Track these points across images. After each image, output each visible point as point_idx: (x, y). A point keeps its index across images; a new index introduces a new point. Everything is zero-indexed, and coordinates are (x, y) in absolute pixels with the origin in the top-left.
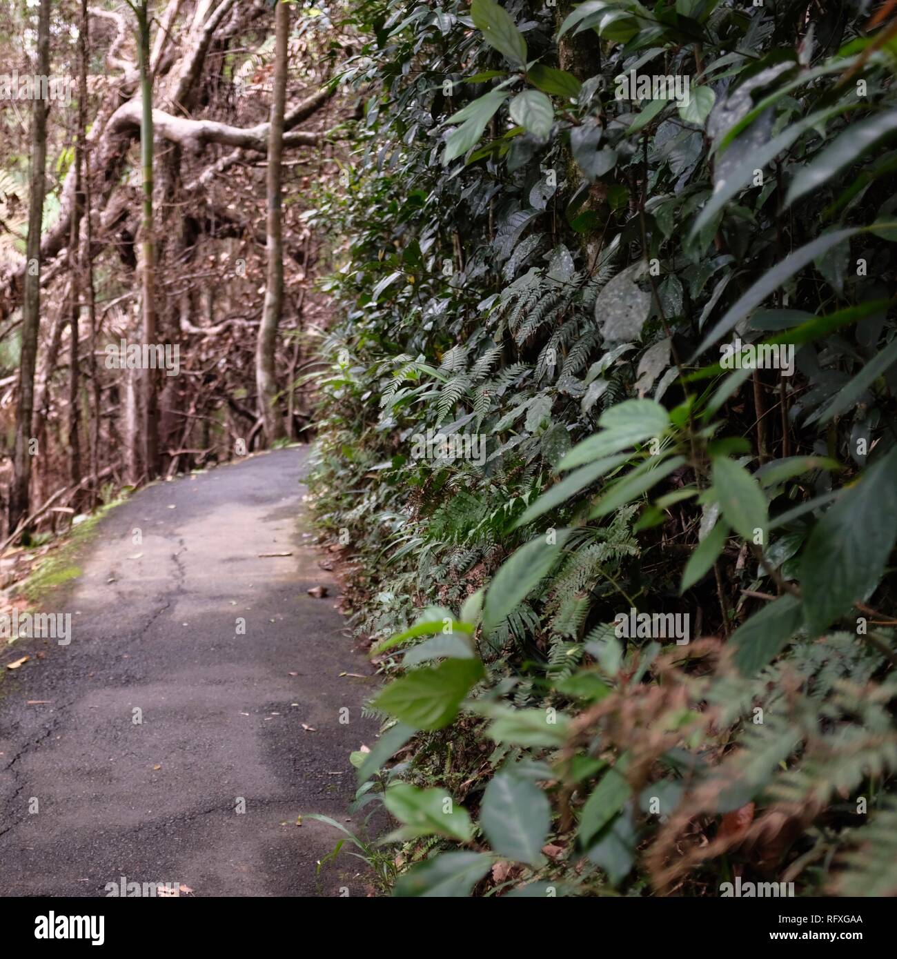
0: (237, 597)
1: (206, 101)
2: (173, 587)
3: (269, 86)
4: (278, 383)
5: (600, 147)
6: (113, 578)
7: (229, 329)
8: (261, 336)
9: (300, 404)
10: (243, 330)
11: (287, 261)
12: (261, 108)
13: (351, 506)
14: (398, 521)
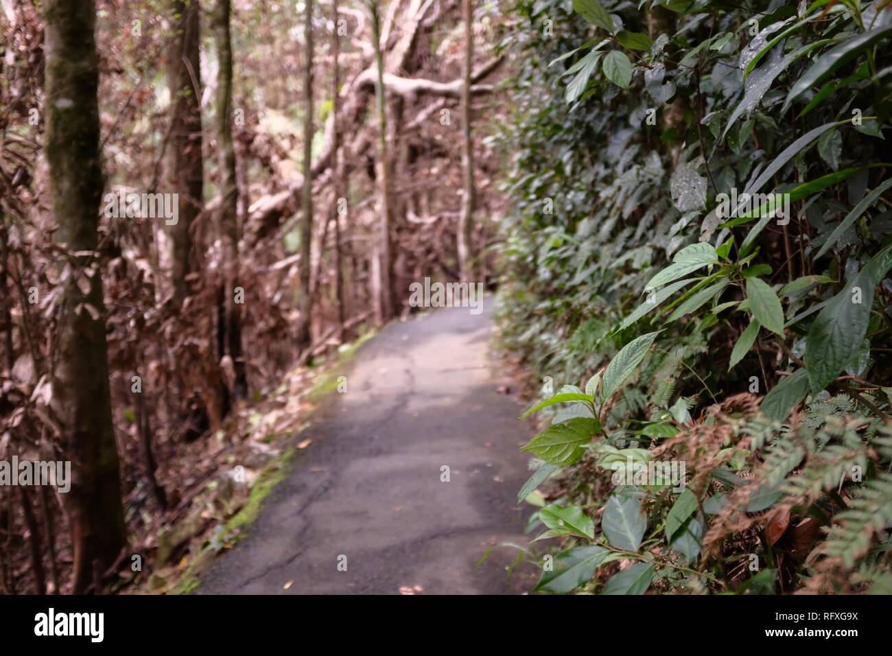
0: (451, 395)
1: (419, 67)
2: (407, 389)
3: (461, 56)
4: (474, 253)
5: (664, 83)
6: (367, 386)
7: (440, 219)
8: (462, 224)
9: (489, 267)
10: (450, 219)
11: (478, 172)
12: (455, 70)
13: (523, 332)
14: (552, 340)
